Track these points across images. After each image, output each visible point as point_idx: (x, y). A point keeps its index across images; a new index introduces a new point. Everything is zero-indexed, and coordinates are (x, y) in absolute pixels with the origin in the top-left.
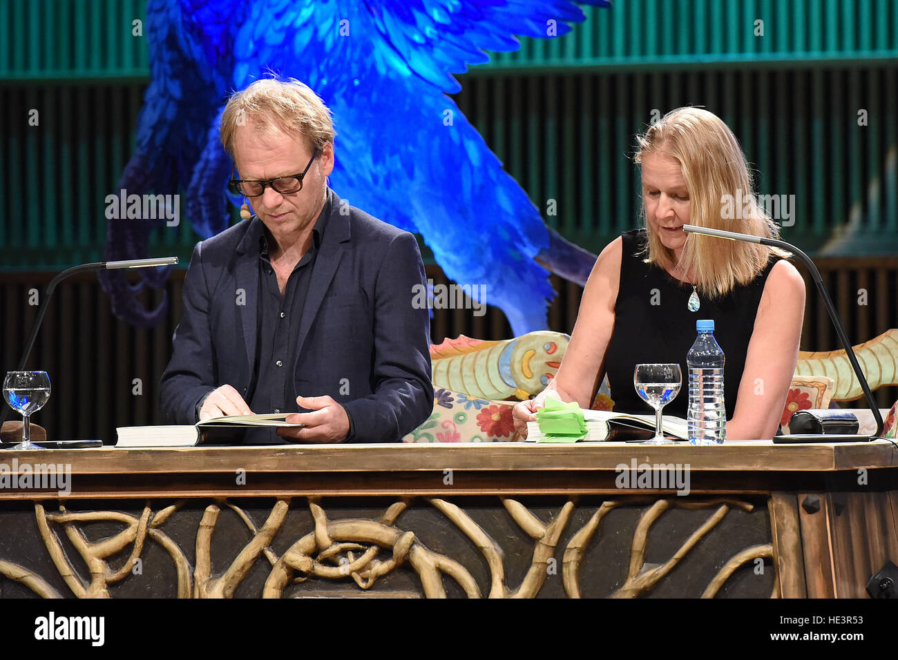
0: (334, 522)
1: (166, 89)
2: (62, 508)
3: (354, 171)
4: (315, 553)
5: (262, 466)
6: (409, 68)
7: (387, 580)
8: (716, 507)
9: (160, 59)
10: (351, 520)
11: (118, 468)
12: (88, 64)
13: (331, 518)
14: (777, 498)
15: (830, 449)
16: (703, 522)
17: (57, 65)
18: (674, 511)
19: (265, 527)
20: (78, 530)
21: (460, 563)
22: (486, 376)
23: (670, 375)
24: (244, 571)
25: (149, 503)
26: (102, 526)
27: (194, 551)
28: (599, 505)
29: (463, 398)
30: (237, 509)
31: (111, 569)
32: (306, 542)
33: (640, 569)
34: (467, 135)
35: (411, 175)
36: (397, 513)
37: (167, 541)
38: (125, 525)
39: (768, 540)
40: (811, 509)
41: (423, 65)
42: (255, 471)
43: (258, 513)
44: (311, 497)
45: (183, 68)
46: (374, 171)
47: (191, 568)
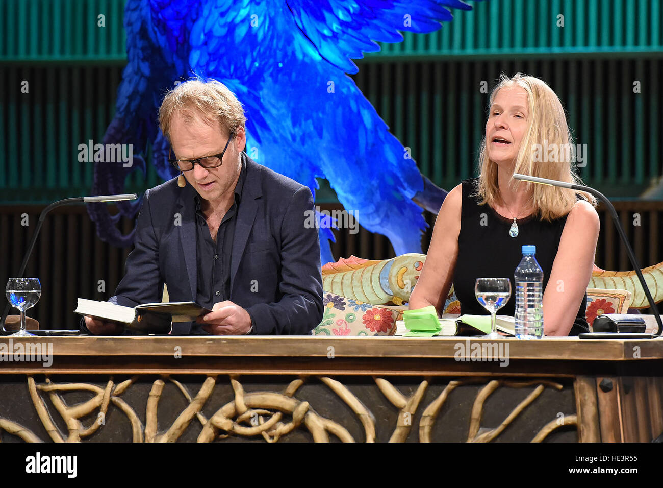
0: (249, 394)
1: (139, 68)
2: (48, 380)
3: (278, 131)
4: (235, 416)
5: (196, 350)
6: (320, 54)
7: (289, 438)
8: (535, 387)
9: (135, 47)
10: (262, 393)
11: (89, 351)
12: (97, 50)
13: (247, 391)
14: (580, 380)
15: (620, 344)
16: (524, 398)
17: (73, 52)
18: (503, 390)
19: (198, 397)
20: (59, 397)
21: (343, 425)
22: (370, 286)
23: (502, 287)
24: (182, 429)
25: (112, 377)
26: (77, 394)
27: (145, 414)
28: (447, 384)
29: (353, 303)
30: (177, 383)
31: (84, 426)
32: (228, 408)
33: (477, 432)
34: (363, 106)
35: (321, 136)
36: (296, 388)
37: (125, 406)
38: (94, 394)
39: (573, 411)
40: (606, 389)
41: (331, 52)
42: (190, 354)
43: (193, 386)
44: (232, 375)
45: (152, 53)
46: (293, 132)
47: (143, 426)
